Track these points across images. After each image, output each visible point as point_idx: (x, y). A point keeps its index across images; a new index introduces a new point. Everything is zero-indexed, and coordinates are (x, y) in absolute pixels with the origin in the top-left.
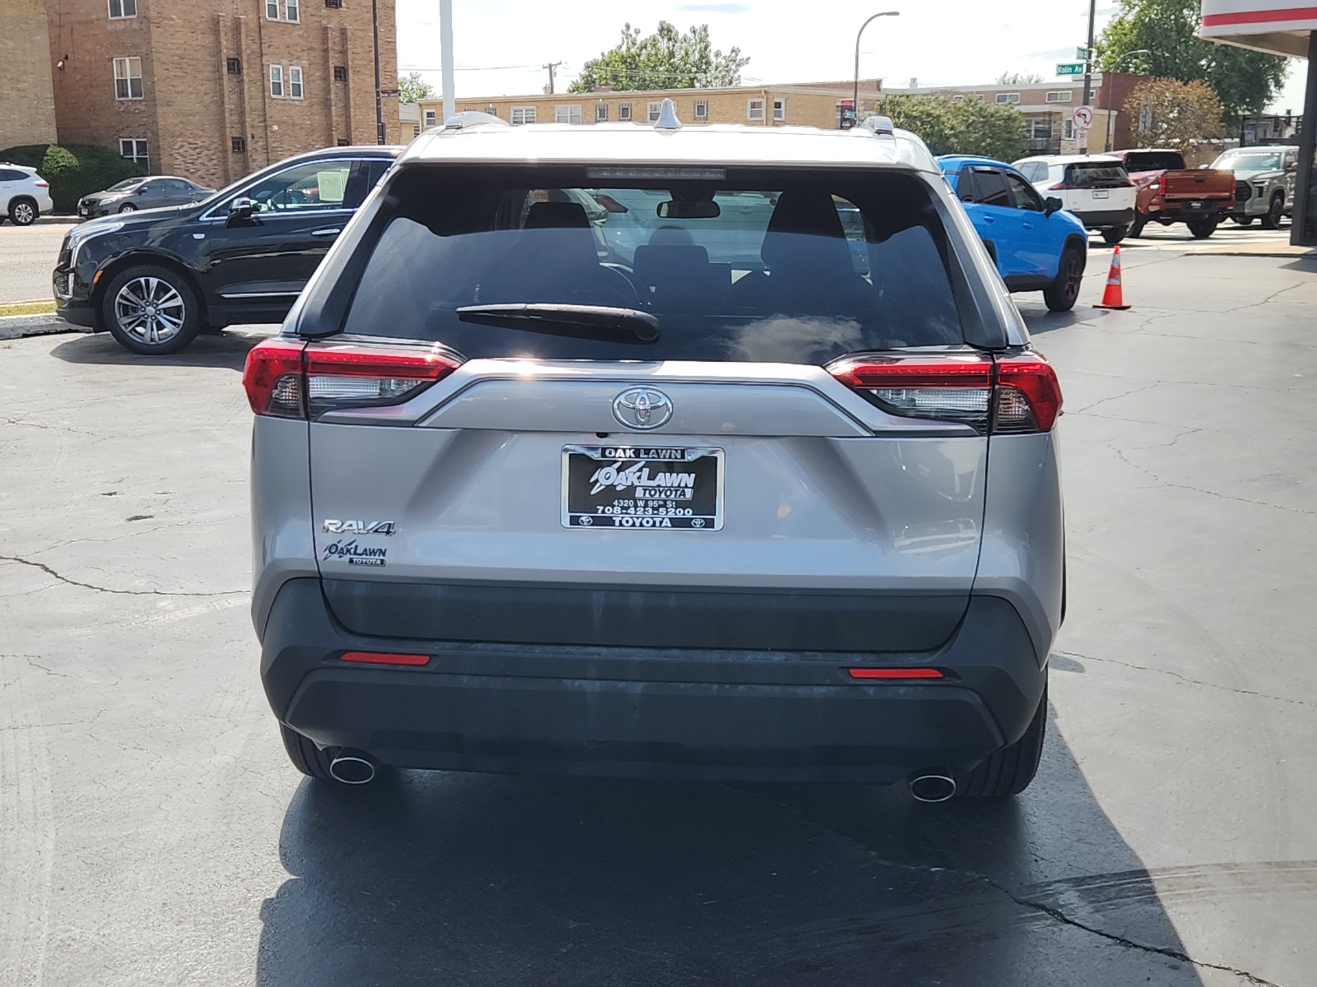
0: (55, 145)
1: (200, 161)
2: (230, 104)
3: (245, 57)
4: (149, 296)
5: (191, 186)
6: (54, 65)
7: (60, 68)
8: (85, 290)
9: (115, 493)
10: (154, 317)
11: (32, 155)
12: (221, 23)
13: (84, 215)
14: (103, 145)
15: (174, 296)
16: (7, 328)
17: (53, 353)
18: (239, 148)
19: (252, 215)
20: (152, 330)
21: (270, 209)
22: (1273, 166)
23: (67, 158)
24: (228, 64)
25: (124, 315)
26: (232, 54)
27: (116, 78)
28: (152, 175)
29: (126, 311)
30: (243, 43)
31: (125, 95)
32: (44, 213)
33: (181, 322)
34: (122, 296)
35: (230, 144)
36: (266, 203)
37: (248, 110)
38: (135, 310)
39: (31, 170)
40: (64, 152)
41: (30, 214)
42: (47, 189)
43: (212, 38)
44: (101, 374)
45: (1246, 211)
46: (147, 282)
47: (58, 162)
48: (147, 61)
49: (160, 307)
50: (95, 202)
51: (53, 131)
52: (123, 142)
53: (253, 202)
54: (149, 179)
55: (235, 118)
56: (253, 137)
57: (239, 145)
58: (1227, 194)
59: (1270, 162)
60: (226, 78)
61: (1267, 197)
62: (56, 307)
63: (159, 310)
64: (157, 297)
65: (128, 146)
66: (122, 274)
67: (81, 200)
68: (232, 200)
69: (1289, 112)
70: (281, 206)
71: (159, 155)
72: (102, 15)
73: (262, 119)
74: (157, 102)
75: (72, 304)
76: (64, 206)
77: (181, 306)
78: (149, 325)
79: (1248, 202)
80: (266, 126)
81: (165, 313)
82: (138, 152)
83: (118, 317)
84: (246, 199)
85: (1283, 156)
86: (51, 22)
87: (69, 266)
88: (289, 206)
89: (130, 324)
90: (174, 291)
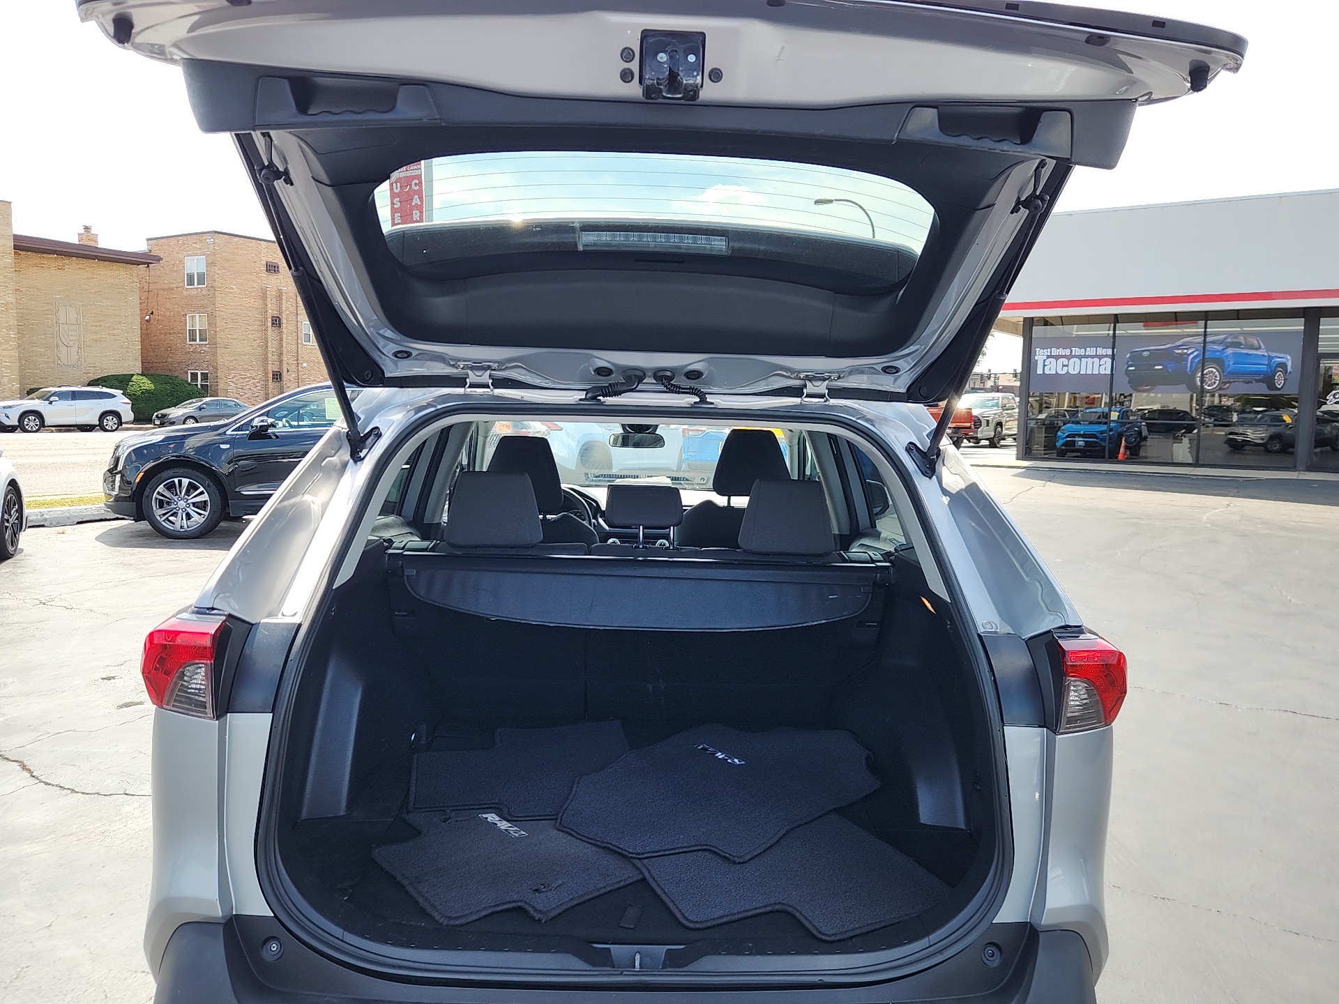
0: (138, 374)
1: (248, 387)
2: (272, 348)
3: (284, 316)
4: (181, 493)
5: (239, 405)
6: (142, 318)
7: (147, 320)
8: (128, 487)
9: (114, 678)
10: (184, 510)
11: (121, 382)
12: (268, 292)
13: (157, 425)
14: (176, 375)
15: (202, 493)
16: (64, 517)
17: (96, 539)
18: (277, 379)
19: (269, 431)
20: (182, 519)
21: (284, 426)
22: (993, 406)
23: (147, 384)
24: (272, 320)
25: (160, 508)
26: (276, 313)
27: (188, 328)
28: (211, 396)
29: (161, 505)
30: (284, 306)
31: (194, 340)
32: (126, 423)
33: (207, 514)
34: (158, 493)
35: (270, 375)
36: (281, 420)
37: (285, 352)
38: (168, 503)
39: (118, 392)
40: (145, 380)
41: (115, 424)
42: (130, 405)
43: (261, 302)
44: (134, 557)
45: (979, 436)
46: (180, 482)
47: (140, 387)
48: (212, 318)
49: (189, 502)
50: (166, 415)
51: (139, 364)
52: (191, 373)
53: (270, 420)
54: (208, 399)
55: (276, 357)
56: (288, 371)
57: (278, 376)
58: (969, 424)
59: (990, 403)
60: (269, 329)
61: (992, 426)
62: (104, 500)
63: (188, 504)
64: (188, 493)
65: (194, 376)
66: (159, 475)
67: (155, 414)
68: (253, 419)
69: (990, 371)
70: (296, 423)
71: (217, 382)
72: (181, 285)
73: (296, 359)
74: (218, 345)
75: (117, 499)
76: (142, 418)
77: (205, 502)
78: (179, 515)
79: (979, 430)
80: (298, 364)
81: (194, 506)
82: (202, 380)
83: (155, 509)
84: (265, 418)
85: (1000, 399)
86: (141, 288)
87: (116, 469)
88: (301, 423)
89: (164, 514)
90: (202, 489)
